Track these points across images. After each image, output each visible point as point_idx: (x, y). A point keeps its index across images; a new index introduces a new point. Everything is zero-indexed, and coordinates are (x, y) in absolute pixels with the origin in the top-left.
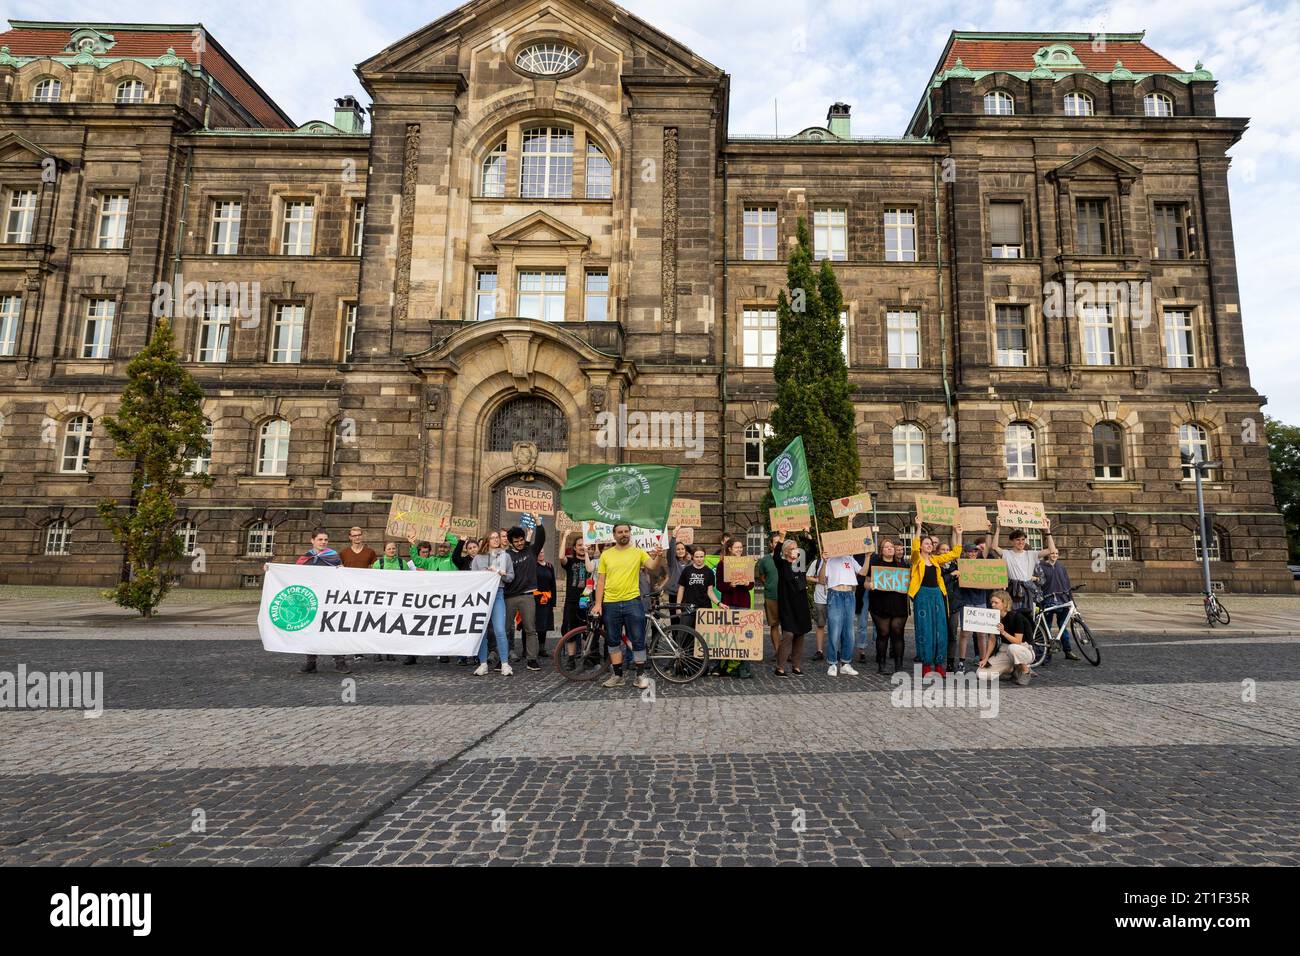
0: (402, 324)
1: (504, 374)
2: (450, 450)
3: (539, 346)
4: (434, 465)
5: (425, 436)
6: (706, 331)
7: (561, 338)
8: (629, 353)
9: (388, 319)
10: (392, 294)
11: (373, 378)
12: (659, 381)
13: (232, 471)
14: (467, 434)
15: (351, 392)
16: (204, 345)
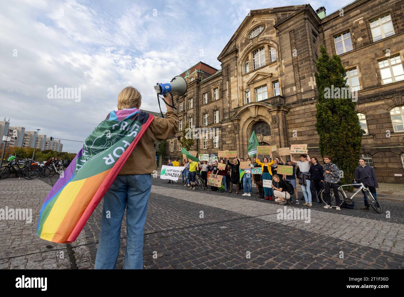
0: (231, 110)
1: (251, 117)
2: (241, 139)
3: (258, 108)
4: (238, 143)
5: (235, 136)
6: (313, 88)
7: (262, 105)
8: (287, 103)
9: (228, 110)
10: (228, 104)
11: (226, 124)
12: (297, 109)
14: (245, 134)
15: (223, 128)
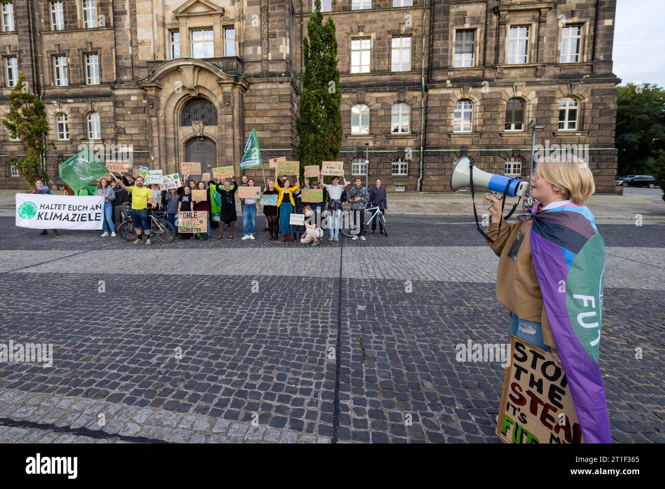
0: (136, 63)
1: (184, 87)
2: (162, 127)
3: (199, 72)
4: (155, 134)
5: (150, 120)
6: (285, 58)
7: (207, 67)
8: (246, 72)
9: (130, 61)
10: (130, 48)
11: (126, 92)
12: (261, 87)
13: (78, 138)
14: (170, 118)
15: (117, 99)
16: (58, 77)
